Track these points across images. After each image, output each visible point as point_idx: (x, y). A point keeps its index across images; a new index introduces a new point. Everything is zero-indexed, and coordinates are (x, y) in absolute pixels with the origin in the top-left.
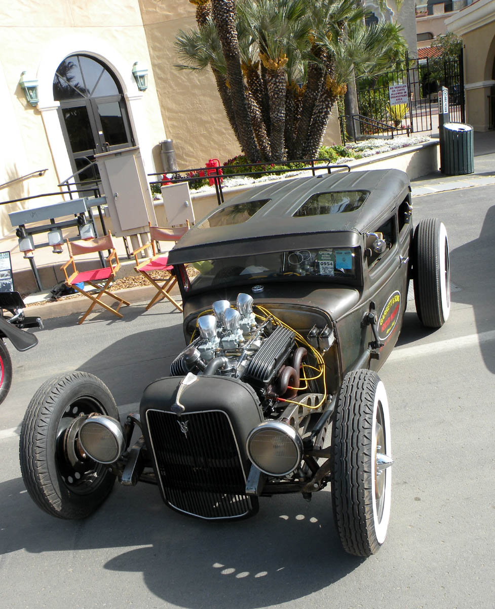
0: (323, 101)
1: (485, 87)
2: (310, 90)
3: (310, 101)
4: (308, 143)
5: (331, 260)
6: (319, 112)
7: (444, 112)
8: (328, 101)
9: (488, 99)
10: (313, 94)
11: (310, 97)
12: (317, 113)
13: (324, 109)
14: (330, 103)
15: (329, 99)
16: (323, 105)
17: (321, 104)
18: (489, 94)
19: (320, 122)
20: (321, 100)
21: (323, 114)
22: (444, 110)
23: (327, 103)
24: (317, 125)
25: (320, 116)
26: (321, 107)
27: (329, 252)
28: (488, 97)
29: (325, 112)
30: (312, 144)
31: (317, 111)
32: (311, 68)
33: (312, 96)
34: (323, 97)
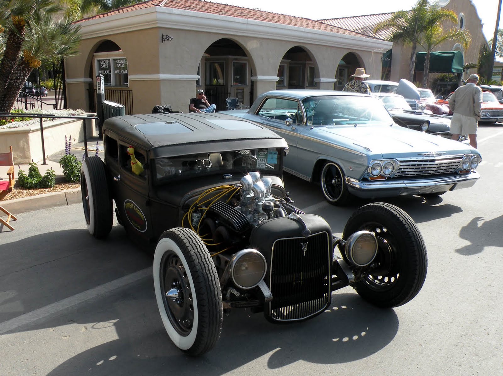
0: (20, 70)
1: (85, 83)
2: (9, 60)
3: (8, 68)
4: (3, 104)
5: (265, 158)
6: (16, 78)
7: (102, 93)
8: (26, 71)
9: (87, 92)
10: (11, 63)
11: (8, 65)
12: (14, 79)
13: (21, 76)
14: (27, 72)
15: (27, 69)
16: (20, 73)
17: (19, 72)
18: (88, 88)
19: (17, 87)
20: (19, 68)
21: (20, 80)
22: (102, 91)
23: (24, 72)
24: (13, 89)
25: (17, 82)
26: (19, 75)
27: (265, 153)
28: (87, 90)
29: (22, 79)
30: (7, 105)
31: (15, 78)
32: (11, 42)
33: (10, 65)
34: (21, 67)
